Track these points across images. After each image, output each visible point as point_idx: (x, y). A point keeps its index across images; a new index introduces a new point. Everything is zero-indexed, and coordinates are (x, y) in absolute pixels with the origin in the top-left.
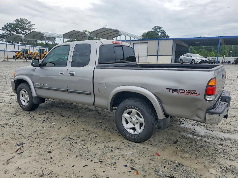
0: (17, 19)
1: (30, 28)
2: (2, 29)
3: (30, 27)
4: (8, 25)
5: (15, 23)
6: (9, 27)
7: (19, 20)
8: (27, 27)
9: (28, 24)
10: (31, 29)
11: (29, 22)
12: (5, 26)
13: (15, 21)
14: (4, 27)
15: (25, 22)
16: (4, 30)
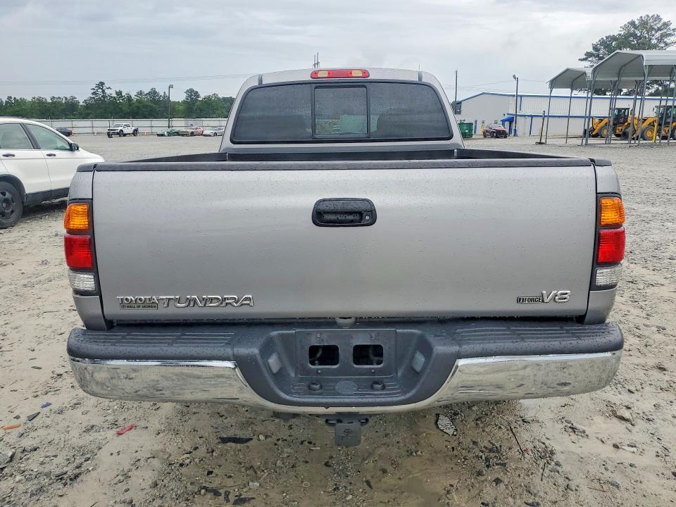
0: (630, 20)
1: (664, 42)
2: (585, 57)
3: (665, 40)
4: (603, 43)
5: (622, 33)
6: (604, 48)
7: (637, 23)
8: (654, 41)
9: (659, 29)
10: (667, 44)
11: (666, 25)
12: (595, 48)
13: (624, 28)
14: (590, 50)
15: (651, 26)
16: (590, 59)
